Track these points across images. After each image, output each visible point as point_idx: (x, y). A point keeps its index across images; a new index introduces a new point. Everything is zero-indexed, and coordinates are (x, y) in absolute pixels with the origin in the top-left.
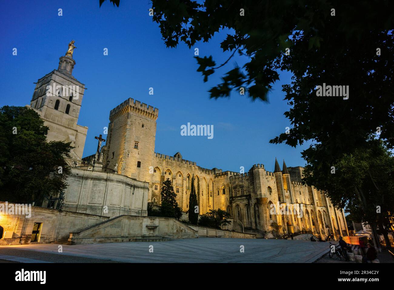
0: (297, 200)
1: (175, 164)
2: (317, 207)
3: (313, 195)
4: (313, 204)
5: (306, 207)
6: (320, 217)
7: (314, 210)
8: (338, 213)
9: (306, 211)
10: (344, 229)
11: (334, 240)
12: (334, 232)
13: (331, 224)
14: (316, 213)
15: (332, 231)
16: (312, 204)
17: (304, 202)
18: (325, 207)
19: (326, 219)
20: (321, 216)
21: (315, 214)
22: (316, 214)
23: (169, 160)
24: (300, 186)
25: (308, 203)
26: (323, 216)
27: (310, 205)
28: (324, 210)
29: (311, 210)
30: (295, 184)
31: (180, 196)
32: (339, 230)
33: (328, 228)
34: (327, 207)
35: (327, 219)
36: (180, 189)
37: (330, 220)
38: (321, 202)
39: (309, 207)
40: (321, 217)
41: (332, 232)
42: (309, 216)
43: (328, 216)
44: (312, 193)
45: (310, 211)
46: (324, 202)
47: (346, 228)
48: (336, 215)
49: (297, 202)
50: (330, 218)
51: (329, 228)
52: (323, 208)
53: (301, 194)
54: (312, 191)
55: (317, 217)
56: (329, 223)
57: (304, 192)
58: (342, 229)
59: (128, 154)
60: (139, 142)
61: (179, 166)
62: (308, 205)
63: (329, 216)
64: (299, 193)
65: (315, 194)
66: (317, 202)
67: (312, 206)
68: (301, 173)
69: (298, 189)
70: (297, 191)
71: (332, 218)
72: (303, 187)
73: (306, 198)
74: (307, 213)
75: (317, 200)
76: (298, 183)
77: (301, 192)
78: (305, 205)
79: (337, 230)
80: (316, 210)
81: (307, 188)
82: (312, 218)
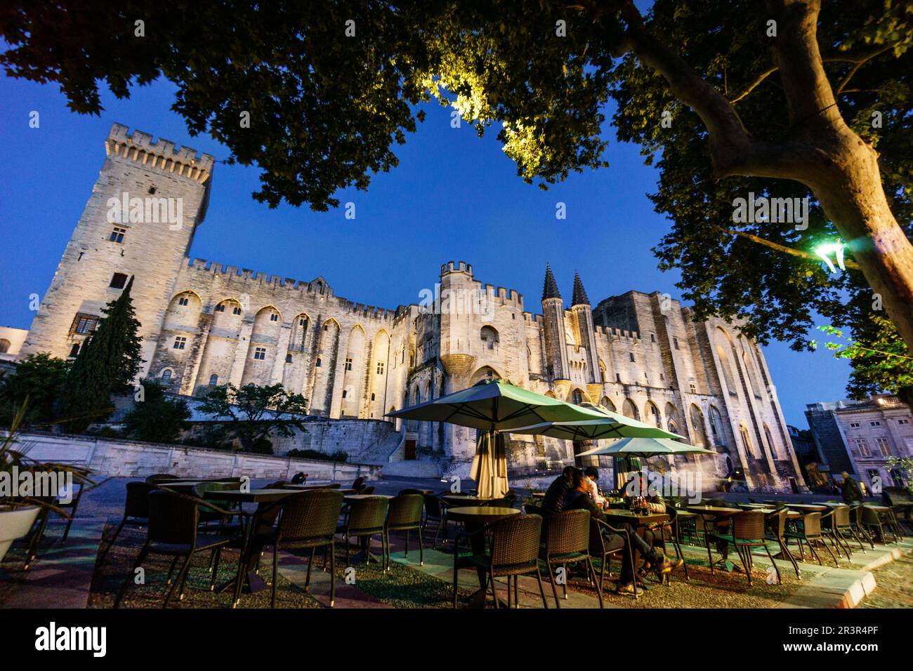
0: (618, 375)
1: (257, 289)
2: (686, 395)
3: (672, 364)
4: (674, 387)
5: (649, 394)
6: (699, 423)
7: (678, 405)
8: (761, 414)
9: (650, 406)
10: (782, 456)
11: (747, 488)
12: (745, 465)
13: (734, 442)
14: (683, 411)
15: (739, 461)
16: (671, 389)
17: (643, 382)
18: (715, 396)
19: (718, 429)
20: (702, 420)
21: (680, 414)
22: (684, 415)
23: (235, 277)
24: (631, 339)
25: (657, 383)
26: (707, 421)
27: (665, 389)
28: (713, 404)
29: (669, 403)
30: (615, 334)
31: (266, 367)
32: (763, 462)
33: (726, 455)
34: (720, 396)
35: (723, 430)
36: (267, 349)
37: (732, 432)
38: (703, 384)
39: (662, 396)
40: (703, 424)
41: (739, 466)
42: (658, 418)
43: (724, 420)
44: (671, 357)
45: (662, 407)
46: (714, 384)
47: (789, 454)
48: (753, 418)
49: (619, 381)
50: (730, 426)
51: (729, 453)
52: (709, 398)
53: (633, 360)
54: (670, 353)
55: (685, 422)
56: (729, 440)
57: (644, 357)
58: (774, 456)
59: (82, 254)
60: (127, 227)
61: (269, 293)
62: (657, 389)
63: (728, 420)
64: (628, 359)
65: (683, 362)
66: (692, 383)
67: (672, 393)
68: (637, 308)
69: (624, 347)
70: (620, 352)
71: (741, 426)
72: (642, 342)
73: (651, 371)
74: (653, 413)
75: (692, 379)
76: (626, 332)
77: (636, 356)
78: (645, 390)
79: (759, 461)
80: (683, 402)
81: (655, 347)
82: (672, 425)
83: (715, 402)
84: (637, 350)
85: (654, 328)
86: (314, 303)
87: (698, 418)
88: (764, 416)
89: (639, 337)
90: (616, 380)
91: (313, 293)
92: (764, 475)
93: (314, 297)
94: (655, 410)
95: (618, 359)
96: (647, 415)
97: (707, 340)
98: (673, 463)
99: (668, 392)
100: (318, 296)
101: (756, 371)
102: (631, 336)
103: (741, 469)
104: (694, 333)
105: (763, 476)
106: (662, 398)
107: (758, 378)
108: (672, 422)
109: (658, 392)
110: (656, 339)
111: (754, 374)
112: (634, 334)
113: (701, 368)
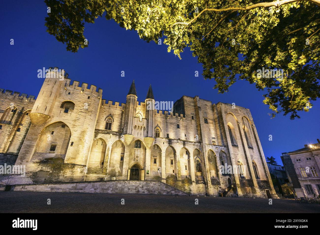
0: (168, 134)
4: (201, 141)
5: (184, 144)
7: (202, 150)
8: (252, 156)
9: (184, 150)
11: (237, 195)
12: (238, 182)
14: (203, 153)
16: (198, 142)
18: (225, 146)
20: (215, 158)
22: (204, 155)
25: (192, 139)
26: (218, 159)
27: (195, 142)
28: (223, 150)
29: (197, 149)
32: (250, 183)
33: (228, 177)
34: (227, 146)
35: (228, 163)
38: (219, 141)
40: (216, 160)
41: (234, 183)
42: (189, 157)
43: (228, 159)
44: (200, 126)
45: (191, 151)
47: (267, 177)
48: (246, 158)
49: (168, 137)
50: (231, 161)
52: (221, 147)
53: (178, 128)
55: (204, 159)
57: (186, 126)
58: (258, 178)
62: (190, 142)
63: (230, 159)
64: (176, 127)
65: (210, 130)
66: (214, 140)
67: (199, 144)
68: (185, 103)
69: (174, 121)
70: (171, 123)
71: (239, 162)
72: (186, 119)
73: (189, 133)
74: (187, 154)
75: (214, 138)
76: (177, 114)
77: (181, 126)
78: (182, 142)
79: (248, 180)
80: (204, 149)
81: (193, 122)
82: (198, 161)
83: (224, 149)
84: (182, 123)
85: (195, 113)
86: (21, 102)
87: (213, 157)
88: (254, 157)
89: (184, 117)
90: (166, 137)
91: (22, 97)
92: (250, 188)
93: (22, 99)
94: (188, 153)
95: (169, 126)
96: (182, 155)
97: (222, 119)
98: (194, 180)
99: (196, 144)
100: (25, 98)
101: (251, 135)
102: (180, 116)
103: (235, 185)
104: (216, 116)
105: (248, 189)
106: (192, 146)
107: (252, 139)
108: (198, 159)
109: (190, 143)
110: (194, 118)
111: (250, 137)
112: (182, 115)
113: (219, 133)
